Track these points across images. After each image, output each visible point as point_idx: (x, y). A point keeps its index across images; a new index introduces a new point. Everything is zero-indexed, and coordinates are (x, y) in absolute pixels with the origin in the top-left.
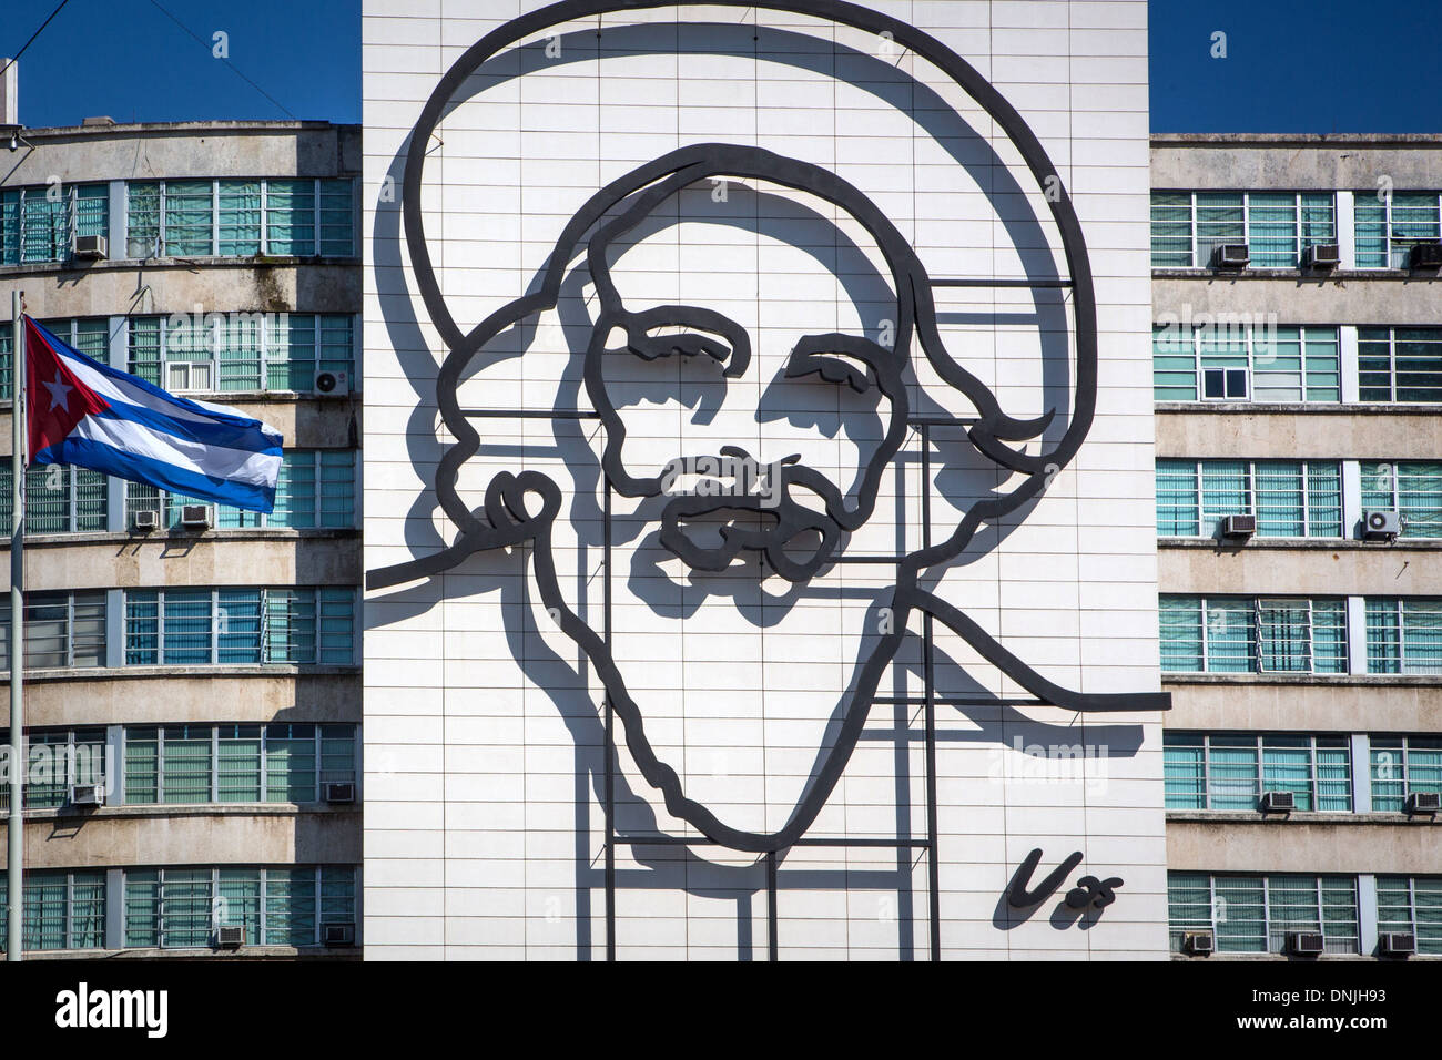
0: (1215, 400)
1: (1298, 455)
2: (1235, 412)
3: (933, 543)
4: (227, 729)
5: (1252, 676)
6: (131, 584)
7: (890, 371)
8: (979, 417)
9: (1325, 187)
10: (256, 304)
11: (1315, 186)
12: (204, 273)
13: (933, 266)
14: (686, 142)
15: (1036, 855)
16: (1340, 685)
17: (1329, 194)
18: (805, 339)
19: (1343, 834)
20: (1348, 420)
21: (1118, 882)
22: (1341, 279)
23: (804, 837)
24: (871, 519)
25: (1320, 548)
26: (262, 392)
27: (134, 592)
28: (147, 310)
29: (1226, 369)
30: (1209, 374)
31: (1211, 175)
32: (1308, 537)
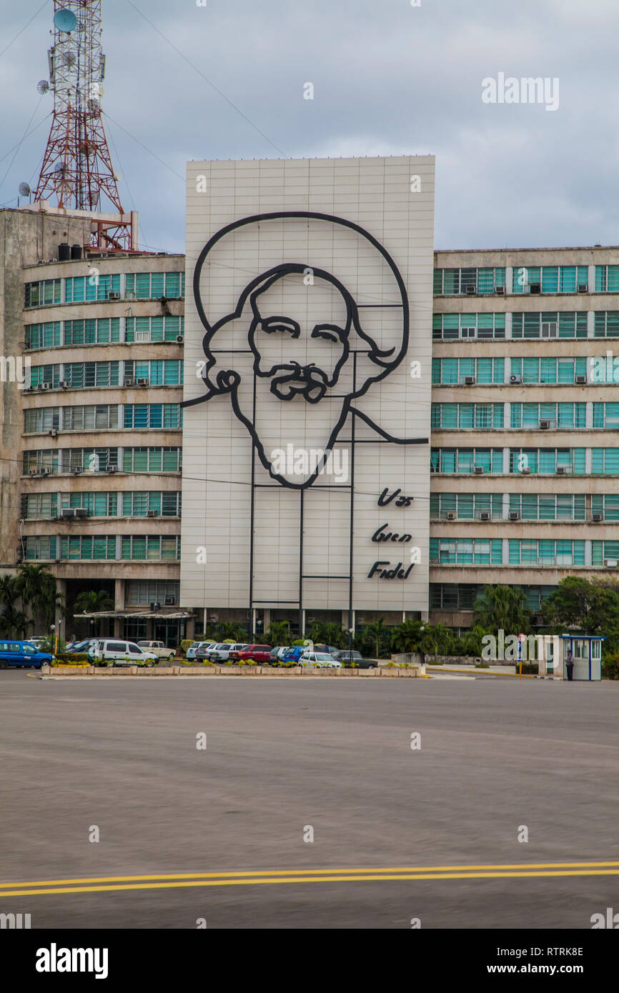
0: (465, 338)
1: (490, 356)
2: (469, 342)
3: (356, 391)
4: (152, 449)
5: (472, 429)
6: (125, 403)
7: (344, 335)
8: (371, 349)
9: (502, 266)
10: (161, 313)
11: (499, 266)
12: (147, 303)
13: (359, 300)
14: (286, 262)
15: (386, 490)
16: (500, 432)
17: (504, 268)
18: (317, 326)
19: (499, 481)
20: (507, 344)
21: (412, 498)
22: (506, 296)
23: (313, 485)
24: (338, 382)
25: (496, 387)
26: (163, 341)
27: (126, 405)
28: (130, 316)
29: (468, 328)
30: (463, 330)
31: (465, 263)
32: (493, 383)
